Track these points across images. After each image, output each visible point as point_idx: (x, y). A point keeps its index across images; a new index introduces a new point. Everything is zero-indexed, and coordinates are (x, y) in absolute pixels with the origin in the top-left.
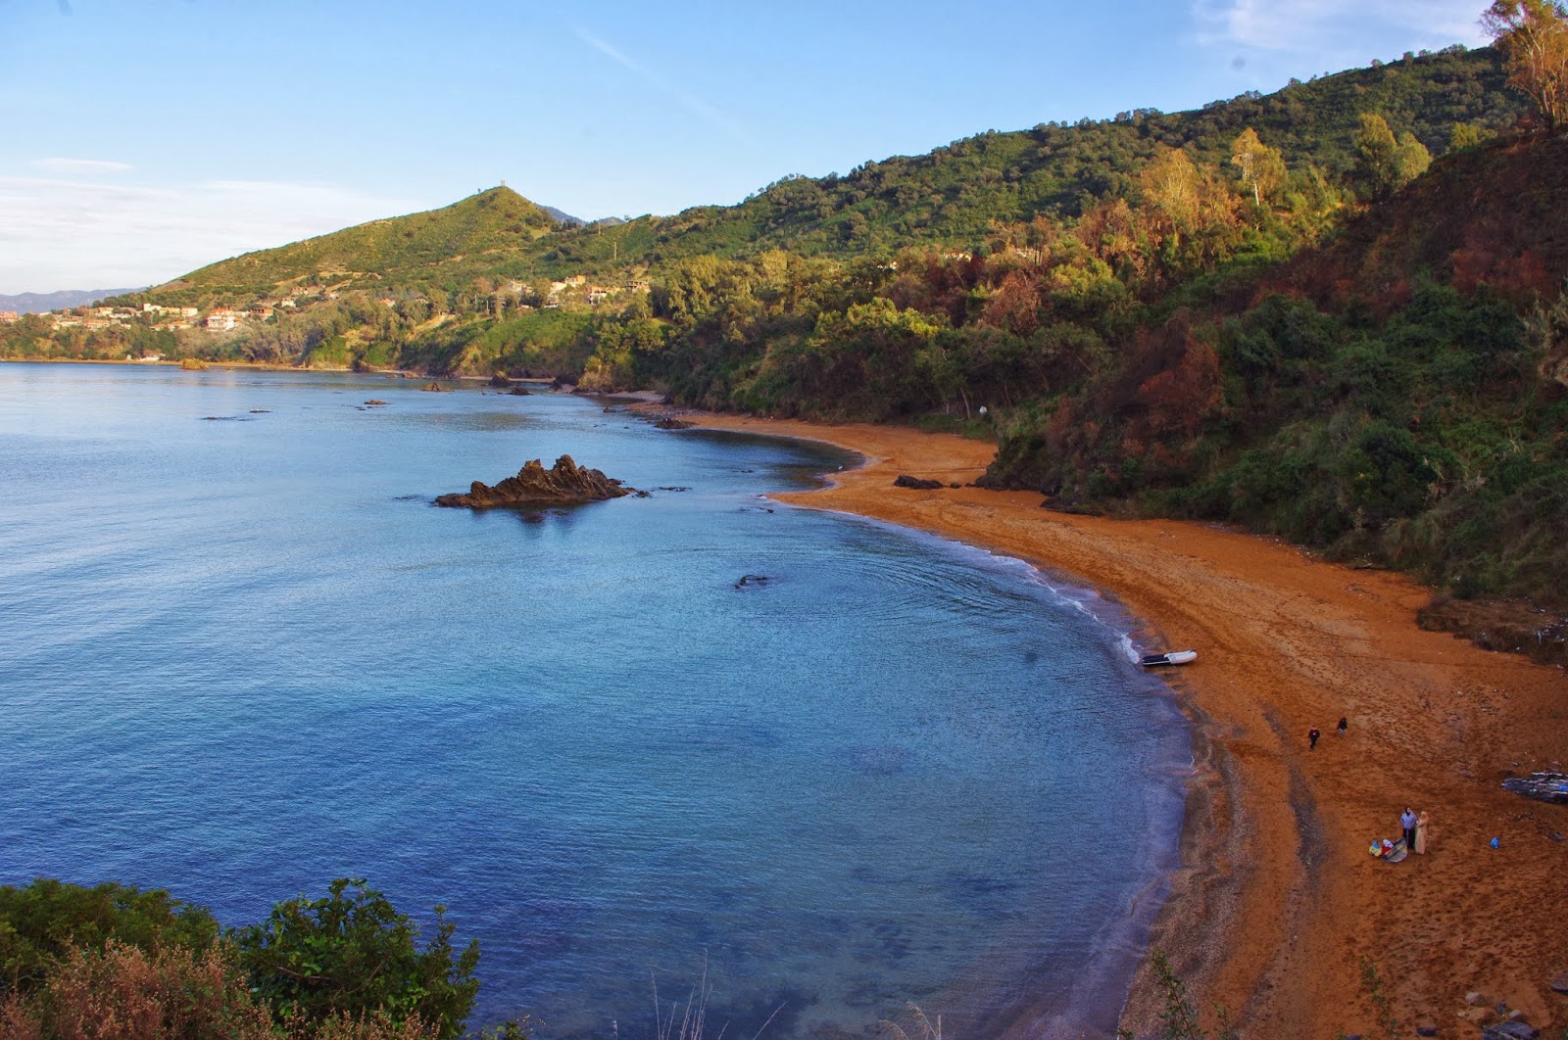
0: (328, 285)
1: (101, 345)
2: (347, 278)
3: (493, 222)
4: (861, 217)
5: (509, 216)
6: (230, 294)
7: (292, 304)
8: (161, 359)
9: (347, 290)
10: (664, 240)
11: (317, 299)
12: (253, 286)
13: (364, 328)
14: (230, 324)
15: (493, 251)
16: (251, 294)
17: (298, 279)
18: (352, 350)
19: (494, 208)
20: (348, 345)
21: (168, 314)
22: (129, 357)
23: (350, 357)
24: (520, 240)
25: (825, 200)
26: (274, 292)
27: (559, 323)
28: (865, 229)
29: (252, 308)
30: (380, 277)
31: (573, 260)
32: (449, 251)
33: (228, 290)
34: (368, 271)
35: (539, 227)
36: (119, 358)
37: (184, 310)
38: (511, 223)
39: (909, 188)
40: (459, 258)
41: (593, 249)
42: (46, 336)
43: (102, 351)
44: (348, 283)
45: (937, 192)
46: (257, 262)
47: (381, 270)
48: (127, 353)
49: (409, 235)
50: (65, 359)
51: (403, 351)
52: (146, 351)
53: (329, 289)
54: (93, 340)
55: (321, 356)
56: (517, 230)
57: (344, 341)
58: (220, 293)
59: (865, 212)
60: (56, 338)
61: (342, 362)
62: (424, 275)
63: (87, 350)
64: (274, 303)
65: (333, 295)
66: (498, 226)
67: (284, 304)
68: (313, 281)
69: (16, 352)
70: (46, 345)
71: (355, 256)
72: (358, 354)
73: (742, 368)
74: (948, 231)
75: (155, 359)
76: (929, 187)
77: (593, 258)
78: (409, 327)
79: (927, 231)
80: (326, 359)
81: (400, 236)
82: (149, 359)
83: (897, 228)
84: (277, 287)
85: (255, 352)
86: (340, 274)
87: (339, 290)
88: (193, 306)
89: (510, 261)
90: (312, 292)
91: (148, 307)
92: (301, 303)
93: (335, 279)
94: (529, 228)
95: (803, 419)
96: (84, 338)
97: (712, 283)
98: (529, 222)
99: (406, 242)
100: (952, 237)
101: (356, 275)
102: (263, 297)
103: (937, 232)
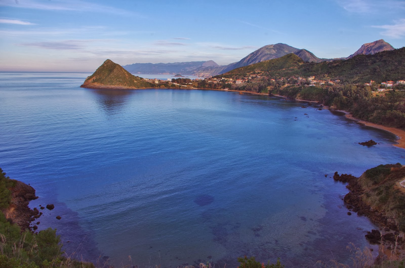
0: (257, 74)
1: (217, 86)
2: (261, 73)
3: (291, 61)
4: (378, 67)
5: (294, 60)
6: (238, 76)
7: (251, 78)
8: (228, 89)
9: (262, 76)
10: (331, 68)
11: (255, 77)
12: (242, 74)
13: (271, 86)
14: (240, 83)
15: (291, 68)
16: (242, 76)
17: (251, 73)
18: (269, 90)
19: (291, 58)
20: (268, 90)
21: (227, 80)
22: (222, 89)
23: (268, 92)
24: (297, 66)
25: (369, 61)
26: (246, 76)
27: (316, 90)
28: (379, 70)
29: (243, 79)
30: (268, 73)
31: (310, 71)
32: (282, 68)
33: (237, 75)
34: (265, 71)
35: (300, 62)
36: (220, 89)
37: (230, 79)
38: (295, 61)
39: (389, 60)
40: (284, 69)
41: (314, 69)
42: (207, 84)
43: (217, 87)
44: (261, 74)
45: (396, 62)
46: (242, 69)
47: (268, 71)
48: (222, 88)
49: (273, 64)
50: (210, 89)
51: (280, 92)
52: (226, 88)
53: (258, 75)
54: (215, 85)
55: (263, 92)
56: (296, 63)
57: (267, 89)
58: (236, 75)
59: (379, 65)
60: (209, 85)
61: (267, 93)
62: (277, 73)
63: (214, 87)
64: (247, 78)
65: (259, 77)
66: (292, 62)
67: (249, 78)
68: (254, 73)
69: (202, 87)
70: (207, 86)
71: (262, 68)
72: (270, 92)
73: (370, 115)
74: (399, 72)
75: (227, 89)
76: (394, 60)
77: (314, 71)
78: (280, 87)
79: (394, 72)
80: (264, 92)
81: (271, 64)
82: (226, 89)
83: (386, 70)
84: (247, 74)
85: (247, 89)
86: (259, 72)
87: (260, 75)
88: (231, 78)
89: (295, 70)
90: (254, 76)
91: (223, 78)
92: (252, 78)
93: (258, 73)
94: (298, 63)
95: (383, 125)
96: (214, 85)
97: (356, 91)
98: (298, 61)
99: (272, 65)
100: (400, 74)
101: (263, 72)
102: (245, 77)
103: (396, 72)
